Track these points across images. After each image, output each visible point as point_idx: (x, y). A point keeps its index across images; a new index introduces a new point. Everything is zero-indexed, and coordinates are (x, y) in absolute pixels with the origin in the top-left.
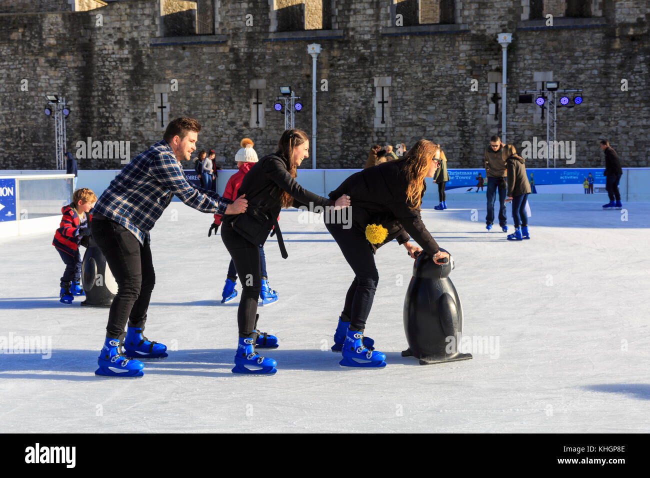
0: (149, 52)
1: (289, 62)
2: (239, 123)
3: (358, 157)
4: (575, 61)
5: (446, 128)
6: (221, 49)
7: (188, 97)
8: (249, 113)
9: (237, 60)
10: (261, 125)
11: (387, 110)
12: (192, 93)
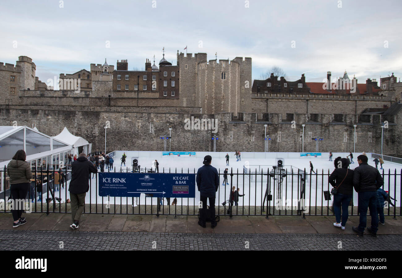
0: (228, 124)
1: (260, 128)
2: (249, 140)
3: (274, 148)
4: (316, 130)
5: (292, 142)
6: (245, 124)
7: (237, 134)
8: (251, 138)
9: (248, 127)
10: (254, 141)
11: (280, 138)
12: (238, 134)
